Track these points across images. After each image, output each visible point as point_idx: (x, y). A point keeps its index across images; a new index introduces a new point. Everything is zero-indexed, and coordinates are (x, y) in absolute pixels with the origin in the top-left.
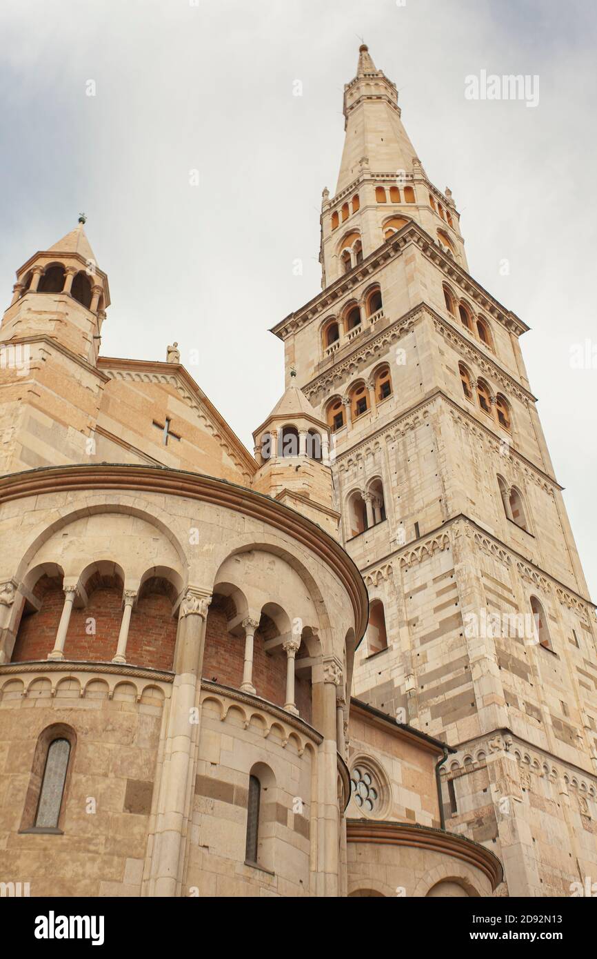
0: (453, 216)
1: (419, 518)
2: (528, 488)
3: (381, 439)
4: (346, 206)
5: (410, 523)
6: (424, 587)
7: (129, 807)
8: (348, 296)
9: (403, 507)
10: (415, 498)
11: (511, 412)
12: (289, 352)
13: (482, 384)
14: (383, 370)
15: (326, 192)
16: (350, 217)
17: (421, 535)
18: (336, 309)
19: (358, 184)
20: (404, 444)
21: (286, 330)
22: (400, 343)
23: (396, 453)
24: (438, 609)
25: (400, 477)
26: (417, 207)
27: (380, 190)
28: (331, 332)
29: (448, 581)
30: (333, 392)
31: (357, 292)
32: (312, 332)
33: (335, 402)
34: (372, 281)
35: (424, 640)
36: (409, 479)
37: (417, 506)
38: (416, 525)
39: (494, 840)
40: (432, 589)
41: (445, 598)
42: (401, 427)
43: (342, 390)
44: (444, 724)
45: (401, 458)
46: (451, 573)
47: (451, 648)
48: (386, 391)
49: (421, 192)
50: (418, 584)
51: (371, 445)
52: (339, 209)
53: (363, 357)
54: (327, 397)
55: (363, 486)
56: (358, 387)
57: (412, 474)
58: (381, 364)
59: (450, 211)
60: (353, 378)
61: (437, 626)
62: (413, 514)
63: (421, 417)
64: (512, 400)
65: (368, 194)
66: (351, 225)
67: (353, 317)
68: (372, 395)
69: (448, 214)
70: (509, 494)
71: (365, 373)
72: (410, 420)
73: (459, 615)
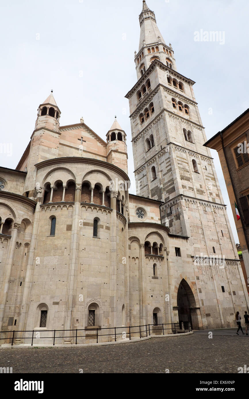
0: (172, 52)
1: (162, 144)
2: (193, 130)
3: (152, 124)
4: (140, 56)
5: (160, 146)
6: (163, 162)
7: (67, 230)
8: (142, 84)
9: (158, 142)
10: (161, 139)
11: (189, 109)
12: (130, 102)
13: (180, 103)
14: (152, 104)
15: (135, 52)
16: (142, 59)
17: (162, 148)
18: (140, 88)
19: (143, 49)
20: (157, 125)
21: (129, 96)
22: (155, 96)
23: (156, 128)
24: (167, 167)
25: (157, 134)
26: (159, 53)
27: (149, 49)
28: (139, 95)
29: (168, 160)
31: (144, 83)
32: (135, 96)
33: (141, 115)
34: (148, 79)
35: (164, 175)
37: (161, 141)
38: (161, 146)
39: (180, 219)
40: (165, 162)
41: (168, 164)
42: (156, 120)
43: (142, 111)
44: (169, 194)
46: (169, 158)
47: (169, 177)
48: (153, 110)
49: (161, 47)
50: (162, 161)
51: (150, 126)
52: (139, 57)
53: (147, 101)
55: (149, 137)
56: (146, 110)
57: (160, 133)
59: (170, 51)
60: (145, 108)
61: (167, 172)
62: (160, 144)
63: (161, 117)
64: (189, 105)
65: (146, 51)
66: (142, 62)
67: (144, 90)
68: (150, 112)
69: (170, 52)
70: (187, 133)
71: (147, 106)
72: (158, 118)
73: (171, 168)
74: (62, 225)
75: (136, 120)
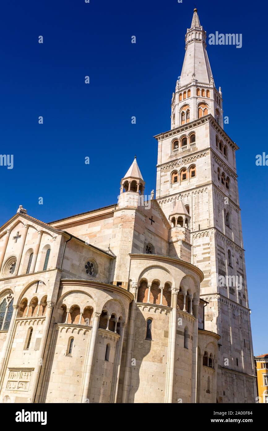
1: (200, 223)
2: (232, 212)
3: (191, 192)
4: (185, 93)
5: (197, 224)
6: (199, 246)
7: (165, 336)
8: (183, 133)
9: (196, 218)
10: (200, 216)
11: (230, 183)
13: (223, 174)
14: (193, 166)
16: (186, 98)
17: (200, 230)
18: (179, 137)
19: (191, 85)
20: (198, 196)
21: (160, 138)
22: (200, 159)
23: (195, 199)
24: (203, 254)
25: (196, 208)
26: (210, 100)
27: (198, 90)
28: (176, 145)
29: (207, 246)
30: (175, 168)
31: (187, 133)
32: (169, 142)
33: (175, 172)
34: (193, 130)
35: (198, 262)
36: (198, 209)
37: (200, 219)
38: (199, 225)
40: (202, 247)
41: (206, 251)
42: (198, 190)
43: (178, 169)
45: (197, 201)
46: (209, 244)
47: (206, 266)
48: (193, 174)
49: (212, 93)
50: (198, 244)
51: (187, 193)
52: (182, 93)
53: (187, 159)
54: (173, 170)
56: (184, 169)
57: (200, 208)
58: (193, 164)
60: (183, 166)
61: (202, 259)
62: (199, 221)
63: (205, 190)
64: (231, 178)
65: (194, 91)
66: (186, 102)
67: (184, 143)
68: (188, 174)
70: (226, 215)
71: (187, 166)
72: (201, 189)
73: (209, 257)
74: (160, 329)
75: (166, 175)
